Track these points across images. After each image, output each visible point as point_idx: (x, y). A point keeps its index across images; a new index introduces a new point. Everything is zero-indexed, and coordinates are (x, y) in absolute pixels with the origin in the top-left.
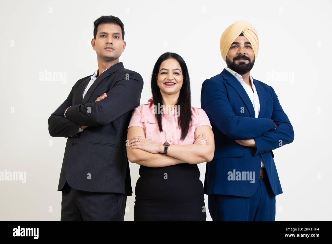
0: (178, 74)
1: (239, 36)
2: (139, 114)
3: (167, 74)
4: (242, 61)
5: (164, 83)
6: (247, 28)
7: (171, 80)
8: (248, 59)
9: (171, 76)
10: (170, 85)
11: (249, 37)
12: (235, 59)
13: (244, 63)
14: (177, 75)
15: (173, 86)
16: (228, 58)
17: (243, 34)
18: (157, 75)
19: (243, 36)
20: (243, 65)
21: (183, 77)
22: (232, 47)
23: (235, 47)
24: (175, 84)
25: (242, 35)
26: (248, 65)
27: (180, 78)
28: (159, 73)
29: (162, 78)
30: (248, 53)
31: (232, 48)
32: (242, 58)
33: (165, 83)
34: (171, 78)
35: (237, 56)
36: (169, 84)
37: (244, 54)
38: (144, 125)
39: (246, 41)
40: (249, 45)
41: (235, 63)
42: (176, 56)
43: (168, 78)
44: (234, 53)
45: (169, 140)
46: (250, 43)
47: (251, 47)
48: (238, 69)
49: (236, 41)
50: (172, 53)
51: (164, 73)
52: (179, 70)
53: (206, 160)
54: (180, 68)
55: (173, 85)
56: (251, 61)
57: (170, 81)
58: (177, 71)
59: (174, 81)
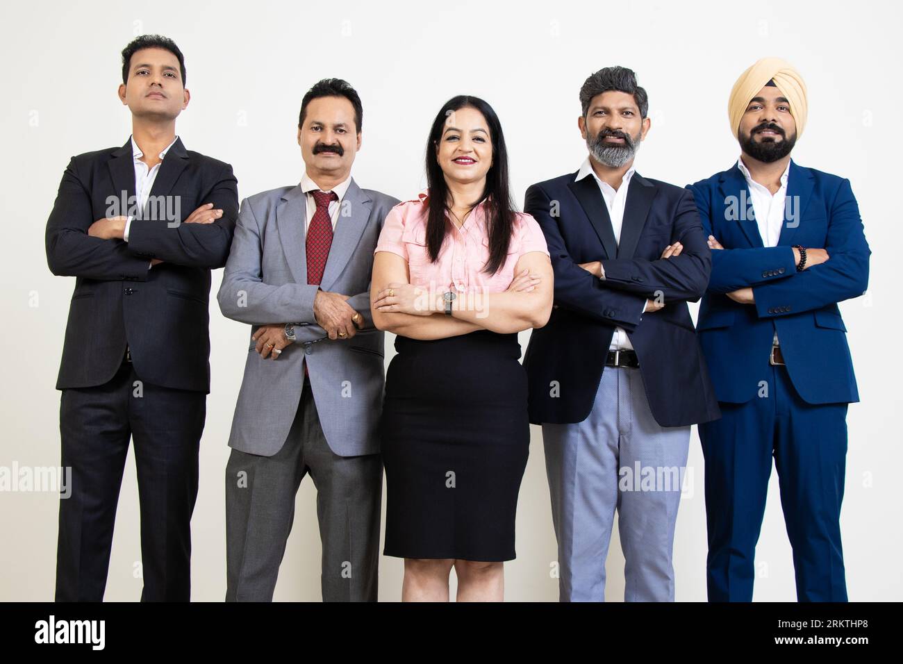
0: (483, 140)
1: (766, 85)
2: (397, 227)
3: (459, 139)
4: (769, 134)
5: (453, 160)
6: (783, 71)
7: (467, 152)
8: (780, 131)
9: (468, 145)
10: (465, 163)
11: (785, 88)
12: (755, 131)
13: (771, 140)
14: (479, 142)
15: (470, 165)
16: (741, 130)
17: (774, 81)
18: (438, 143)
19: (774, 85)
20: (769, 143)
21: (493, 148)
22: (750, 106)
23: (756, 108)
24: (474, 161)
25: (771, 83)
26: (779, 144)
27: (486, 150)
28: (444, 138)
29: (447, 149)
30: (783, 120)
31: (750, 109)
32: (769, 128)
33: (455, 160)
34: (467, 148)
35: (759, 124)
36: (463, 161)
37: (774, 120)
38: (406, 251)
39: (780, 96)
40: (785, 104)
41: (754, 140)
42: (477, 104)
43: (460, 148)
44: (754, 120)
45: (458, 282)
46: (786, 101)
47: (788, 110)
48: (758, 151)
49: (759, 96)
50: (470, 98)
51: (453, 138)
52: (484, 131)
53: (534, 323)
54: (487, 128)
55: (471, 163)
56: (787, 137)
57: (465, 155)
58: (481, 135)
59: (473, 156)
